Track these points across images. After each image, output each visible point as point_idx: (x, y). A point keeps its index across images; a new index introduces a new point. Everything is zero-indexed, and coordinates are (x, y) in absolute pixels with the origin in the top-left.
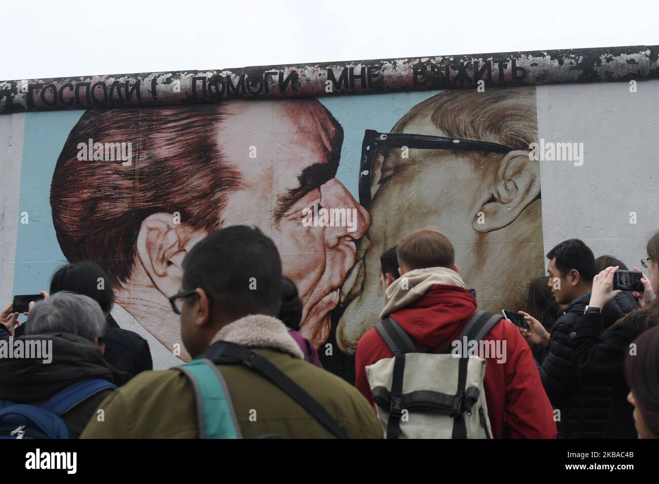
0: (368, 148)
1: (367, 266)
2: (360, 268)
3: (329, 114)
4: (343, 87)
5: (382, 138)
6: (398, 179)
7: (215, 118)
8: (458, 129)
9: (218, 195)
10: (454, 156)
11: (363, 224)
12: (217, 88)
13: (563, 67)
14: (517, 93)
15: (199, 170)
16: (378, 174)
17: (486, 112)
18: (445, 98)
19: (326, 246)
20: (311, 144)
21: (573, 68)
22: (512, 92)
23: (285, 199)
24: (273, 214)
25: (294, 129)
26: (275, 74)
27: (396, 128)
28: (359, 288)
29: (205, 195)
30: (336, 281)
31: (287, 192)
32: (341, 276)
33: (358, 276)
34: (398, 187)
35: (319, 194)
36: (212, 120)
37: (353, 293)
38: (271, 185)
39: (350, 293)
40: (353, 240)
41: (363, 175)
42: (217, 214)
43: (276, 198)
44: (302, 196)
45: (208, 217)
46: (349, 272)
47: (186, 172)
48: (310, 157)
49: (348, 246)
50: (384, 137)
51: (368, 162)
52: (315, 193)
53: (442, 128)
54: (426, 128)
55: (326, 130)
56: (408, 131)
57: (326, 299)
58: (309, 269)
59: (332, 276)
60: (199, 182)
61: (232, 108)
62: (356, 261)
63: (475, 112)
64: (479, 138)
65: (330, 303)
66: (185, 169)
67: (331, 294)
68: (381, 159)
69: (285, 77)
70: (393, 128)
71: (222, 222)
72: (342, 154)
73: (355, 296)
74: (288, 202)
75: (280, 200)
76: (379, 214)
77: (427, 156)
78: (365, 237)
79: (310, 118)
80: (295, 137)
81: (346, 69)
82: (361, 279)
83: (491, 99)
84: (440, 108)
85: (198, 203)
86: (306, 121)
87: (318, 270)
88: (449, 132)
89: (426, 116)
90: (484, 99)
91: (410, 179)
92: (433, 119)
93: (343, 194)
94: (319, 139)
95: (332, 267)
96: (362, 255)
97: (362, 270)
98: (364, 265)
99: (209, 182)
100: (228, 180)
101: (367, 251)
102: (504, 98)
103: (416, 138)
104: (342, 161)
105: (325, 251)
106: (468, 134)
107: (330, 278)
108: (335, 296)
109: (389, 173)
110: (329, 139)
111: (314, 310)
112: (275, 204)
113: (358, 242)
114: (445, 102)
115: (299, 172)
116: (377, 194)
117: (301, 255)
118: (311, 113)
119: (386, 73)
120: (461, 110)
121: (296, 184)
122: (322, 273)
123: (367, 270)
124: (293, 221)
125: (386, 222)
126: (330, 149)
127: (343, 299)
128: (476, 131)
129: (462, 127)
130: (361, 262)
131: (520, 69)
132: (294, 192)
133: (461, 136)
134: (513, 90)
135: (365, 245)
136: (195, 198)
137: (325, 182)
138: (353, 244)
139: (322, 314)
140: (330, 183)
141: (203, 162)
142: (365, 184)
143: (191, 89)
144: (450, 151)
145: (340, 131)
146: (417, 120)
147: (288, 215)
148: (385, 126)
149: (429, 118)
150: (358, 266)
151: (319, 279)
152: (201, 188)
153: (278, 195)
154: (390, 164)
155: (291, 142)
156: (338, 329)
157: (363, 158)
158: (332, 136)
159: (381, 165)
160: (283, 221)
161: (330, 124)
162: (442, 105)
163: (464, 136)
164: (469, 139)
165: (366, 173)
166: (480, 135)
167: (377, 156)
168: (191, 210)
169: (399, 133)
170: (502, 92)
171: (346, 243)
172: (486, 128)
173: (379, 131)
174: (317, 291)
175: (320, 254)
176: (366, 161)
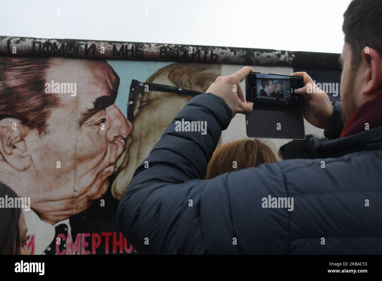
0: (133, 89)
1: (130, 153)
2: (126, 154)
3: (112, 70)
4: (121, 55)
5: (141, 85)
6: (148, 107)
7: (46, 66)
8: (181, 83)
9: (45, 110)
10: (178, 97)
11: (129, 130)
12: (48, 49)
13: (236, 56)
14: (212, 67)
15: (34, 95)
16: (138, 104)
17: (196, 76)
18: (175, 66)
19: (107, 141)
20: (101, 85)
21: (240, 57)
22: (210, 66)
23: (85, 114)
24: (78, 122)
25: (92, 76)
26: (83, 44)
27: (149, 80)
28: (125, 164)
29: (38, 109)
30: (113, 160)
31: (86, 110)
32: (116, 158)
33: (125, 158)
34: (148, 112)
35: (105, 113)
36: (44, 67)
37: (122, 167)
38: (77, 106)
39: (120, 167)
40: (123, 138)
41: (130, 104)
42: (44, 120)
43: (80, 113)
44: (95, 113)
45: (39, 122)
46: (120, 156)
47: (27, 95)
48: (100, 92)
49: (120, 142)
50: (142, 84)
51: (133, 97)
52: (103, 111)
53: (173, 82)
54: (165, 81)
55: (110, 78)
56: (155, 82)
57: (107, 170)
58: (97, 153)
59: (110, 157)
60: (34, 101)
61: (56, 61)
62: (124, 150)
63: (191, 75)
64: (192, 88)
65: (109, 172)
66: (26, 94)
67: (109, 167)
68: (140, 96)
69: (89, 46)
70: (147, 80)
71: (48, 125)
72: (119, 91)
73: (123, 169)
74: (87, 116)
75: (82, 114)
76: (138, 125)
77: (164, 96)
78: (130, 137)
79: (102, 71)
80: (92, 80)
81: (123, 46)
82: (127, 159)
83: (198, 69)
84: (172, 71)
85: (33, 114)
86: (99, 72)
87: (103, 154)
88: (177, 84)
89: (165, 75)
90: (195, 68)
91: (155, 107)
92: (169, 77)
93: (119, 114)
94: (106, 83)
95: (111, 153)
96: (127, 147)
97: (127, 155)
98: (128, 152)
99: (40, 102)
100: (52, 102)
101: (131, 145)
102: (205, 69)
103: (159, 86)
104: (118, 96)
105: (107, 144)
106: (186, 86)
107: (109, 159)
108: (112, 169)
109: (144, 104)
110: (112, 83)
111: (99, 176)
112: (79, 117)
113: (126, 140)
114: (175, 69)
115: (94, 100)
116: (137, 115)
117: (93, 146)
118: (102, 68)
119: (145, 50)
120: (183, 73)
121: (92, 106)
122: (105, 155)
123: (130, 155)
124: (90, 127)
125: (141, 130)
126: (112, 88)
127: (116, 170)
128: (190, 85)
129: (183, 82)
130: (127, 150)
131: (215, 55)
132: (91, 110)
133: (183, 87)
134: (210, 65)
135: (129, 142)
136: (32, 111)
137: (108, 106)
138: (123, 141)
139: (104, 178)
140: (111, 107)
141: (36, 91)
142: (131, 109)
143: (32, 48)
144: (176, 94)
145: (118, 79)
146: (161, 77)
147: (87, 123)
148: (142, 78)
149: (166, 76)
150: (125, 152)
151: (103, 159)
152: (35, 105)
153: (81, 112)
154: (145, 99)
155: (90, 83)
156: (113, 186)
157: (130, 95)
158: (113, 82)
159: (140, 99)
160: (84, 126)
161: (112, 75)
162: (174, 69)
163: (184, 87)
164: (187, 89)
165: (131, 103)
166: (193, 87)
167: (138, 94)
168: (28, 118)
169: (150, 82)
170: (205, 66)
171: (119, 140)
172: (196, 84)
173: (139, 81)
174: (102, 165)
175: (104, 145)
176: (131, 96)
